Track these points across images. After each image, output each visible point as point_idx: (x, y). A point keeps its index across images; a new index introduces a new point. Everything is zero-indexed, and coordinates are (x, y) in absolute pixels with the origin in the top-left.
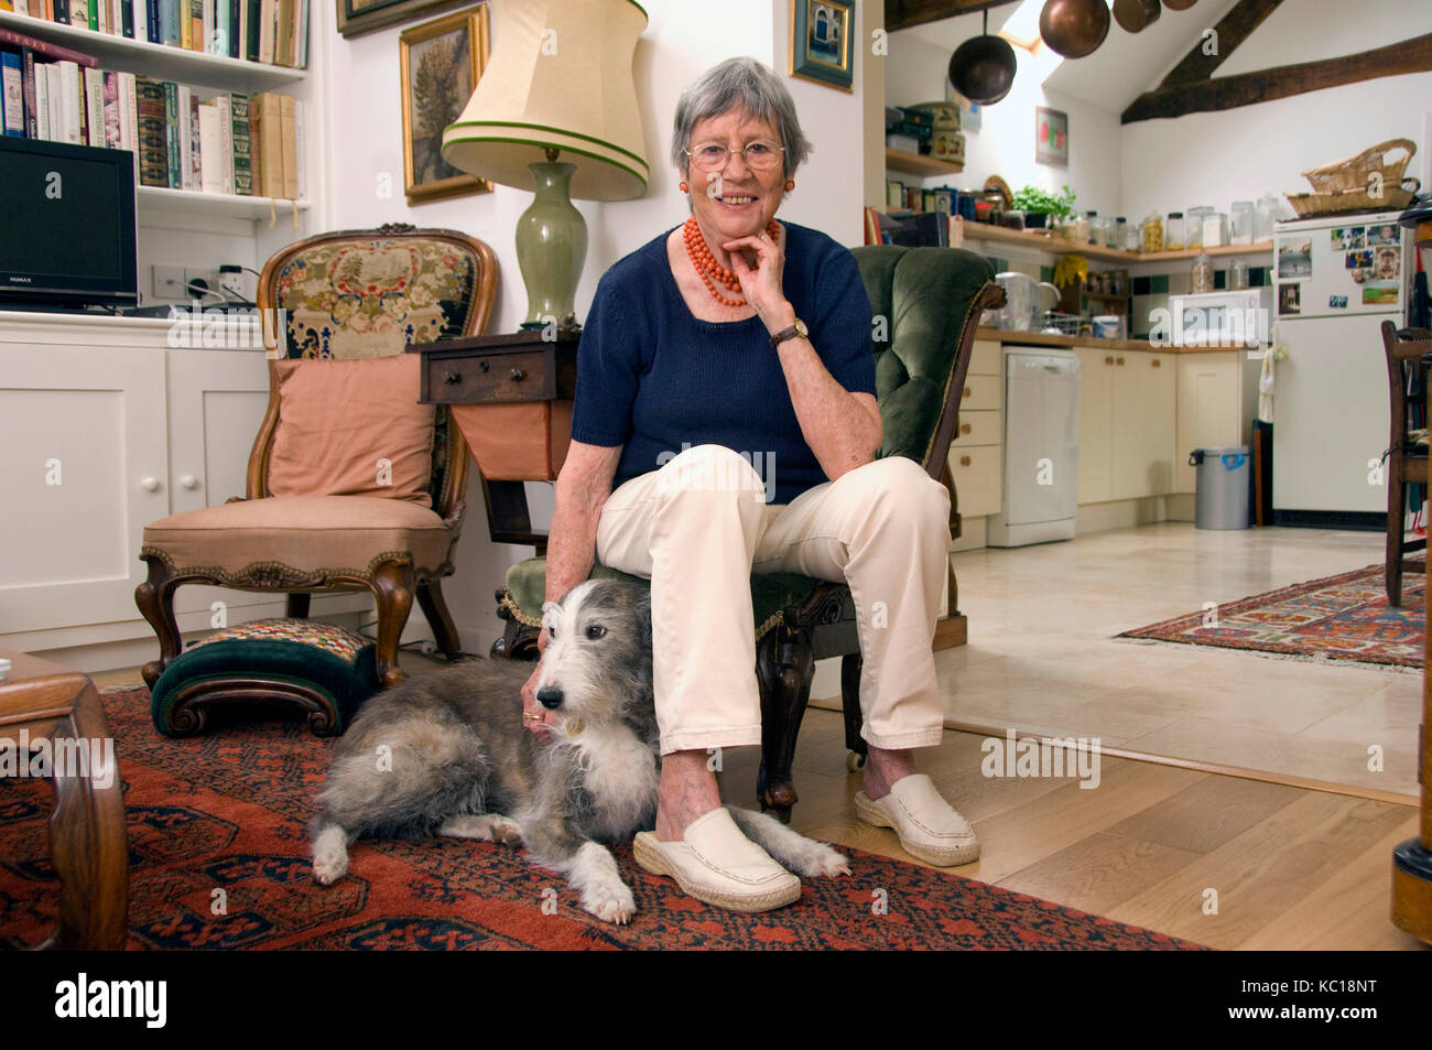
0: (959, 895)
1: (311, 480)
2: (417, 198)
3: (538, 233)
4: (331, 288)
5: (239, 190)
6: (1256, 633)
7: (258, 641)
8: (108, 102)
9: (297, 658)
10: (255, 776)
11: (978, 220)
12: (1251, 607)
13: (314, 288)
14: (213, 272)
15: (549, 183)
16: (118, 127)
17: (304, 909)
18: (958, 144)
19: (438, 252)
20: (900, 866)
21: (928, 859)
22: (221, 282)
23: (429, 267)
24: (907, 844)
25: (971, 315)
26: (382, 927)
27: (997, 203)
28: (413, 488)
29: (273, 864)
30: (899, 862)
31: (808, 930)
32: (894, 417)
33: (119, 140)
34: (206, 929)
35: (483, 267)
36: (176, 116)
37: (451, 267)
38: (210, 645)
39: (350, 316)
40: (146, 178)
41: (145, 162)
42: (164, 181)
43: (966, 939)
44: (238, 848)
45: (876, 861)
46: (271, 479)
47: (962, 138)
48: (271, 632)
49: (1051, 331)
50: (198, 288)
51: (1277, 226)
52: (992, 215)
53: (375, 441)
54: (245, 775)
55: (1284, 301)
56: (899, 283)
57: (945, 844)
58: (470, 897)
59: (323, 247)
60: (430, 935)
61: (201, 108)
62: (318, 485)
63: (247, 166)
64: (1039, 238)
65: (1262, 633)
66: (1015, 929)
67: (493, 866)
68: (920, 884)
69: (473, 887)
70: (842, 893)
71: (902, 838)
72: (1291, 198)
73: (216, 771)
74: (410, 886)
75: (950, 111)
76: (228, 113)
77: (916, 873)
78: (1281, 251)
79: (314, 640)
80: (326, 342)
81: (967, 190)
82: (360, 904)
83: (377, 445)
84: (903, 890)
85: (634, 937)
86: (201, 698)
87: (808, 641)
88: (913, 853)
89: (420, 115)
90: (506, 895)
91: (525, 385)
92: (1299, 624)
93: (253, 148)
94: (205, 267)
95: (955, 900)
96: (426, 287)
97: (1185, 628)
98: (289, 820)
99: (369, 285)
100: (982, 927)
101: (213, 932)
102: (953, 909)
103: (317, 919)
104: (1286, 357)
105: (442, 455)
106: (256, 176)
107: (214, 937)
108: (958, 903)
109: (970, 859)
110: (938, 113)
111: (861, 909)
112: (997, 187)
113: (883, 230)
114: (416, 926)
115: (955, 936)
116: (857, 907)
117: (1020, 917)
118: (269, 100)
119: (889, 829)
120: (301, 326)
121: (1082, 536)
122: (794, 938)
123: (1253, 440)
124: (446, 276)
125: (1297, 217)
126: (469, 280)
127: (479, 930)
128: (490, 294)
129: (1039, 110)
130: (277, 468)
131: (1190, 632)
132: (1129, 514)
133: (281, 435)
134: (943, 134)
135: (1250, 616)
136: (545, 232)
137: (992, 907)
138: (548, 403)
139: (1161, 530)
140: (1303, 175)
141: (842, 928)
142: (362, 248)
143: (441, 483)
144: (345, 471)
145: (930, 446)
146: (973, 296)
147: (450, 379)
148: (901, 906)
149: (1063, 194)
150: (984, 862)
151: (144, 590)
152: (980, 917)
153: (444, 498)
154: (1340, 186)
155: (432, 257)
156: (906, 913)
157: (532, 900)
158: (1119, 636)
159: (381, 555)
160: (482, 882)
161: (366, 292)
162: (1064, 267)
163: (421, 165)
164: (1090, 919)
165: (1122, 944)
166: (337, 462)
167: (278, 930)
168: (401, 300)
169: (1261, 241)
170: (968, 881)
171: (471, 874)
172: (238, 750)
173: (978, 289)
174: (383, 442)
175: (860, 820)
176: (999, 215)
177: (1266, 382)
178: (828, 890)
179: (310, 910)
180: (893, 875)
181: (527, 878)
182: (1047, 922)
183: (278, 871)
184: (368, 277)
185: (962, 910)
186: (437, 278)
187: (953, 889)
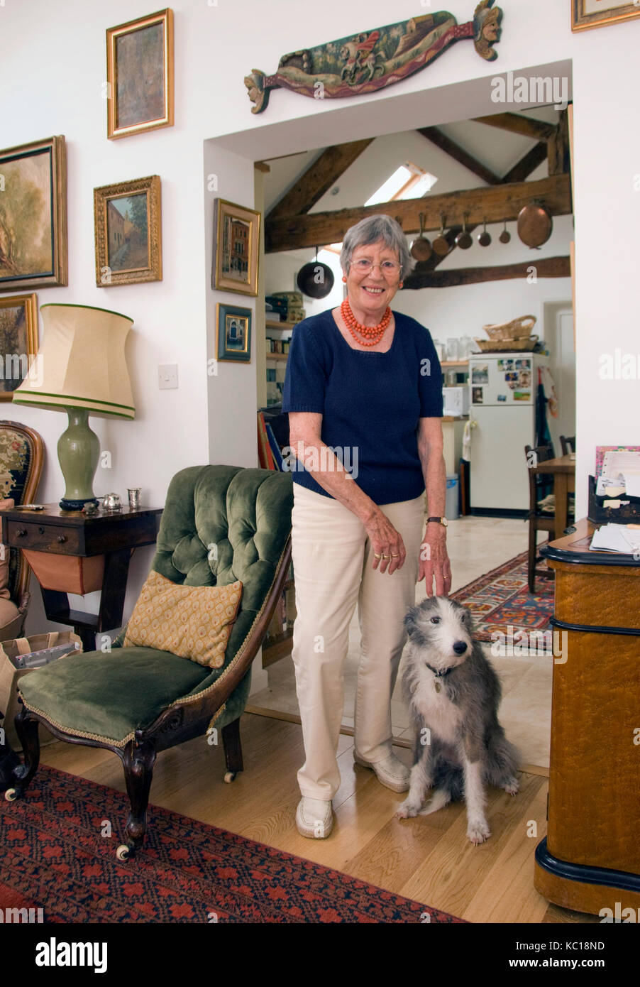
0: (326, 886)
3: (70, 447)
15: (77, 420)
18: (301, 314)
19: (8, 438)
23: (3, 449)
35: (36, 447)
37: (16, 449)
45: (281, 860)
47: (304, 311)
51: (471, 356)
55: (474, 396)
66: (356, 913)
68: (306, 877)
70: (265, 890)
72: (477, 342)
75: (296, 297)
77: (303, 866)
78: (472, 368)
84: (296, 883)
91: (66, 544)
92: (486, 612)
95: (324, 891)
96: (2, 462)
100: (339, 914)
102: (324, 899)
104: (476, 427)
108: (326, 893)
110: (291, 298)
117: (358, 902)
123: (459, 470)
124: (14, 455)
125: (481, 352)
126: (27, 456)
128: (40, 465)
134: (294, 309)
136: (74, 446)
137: (342, 894)
138: (80, 556)
140: (483, 329)
143: (15, 580)
147: (21, 533)
148: (297, 900)
152: (338, 904)
153: (16, 589)
155: (5, 442)
160: (65, 905)
164: (394, 899)
169: (463, 359)
177: (466, 439)
178: (257, 888)
180: (291, 870)
181: (91, 897)
182: (372, 905)
185: (329, 900)
186: (8, 456)
187: (322, 880)
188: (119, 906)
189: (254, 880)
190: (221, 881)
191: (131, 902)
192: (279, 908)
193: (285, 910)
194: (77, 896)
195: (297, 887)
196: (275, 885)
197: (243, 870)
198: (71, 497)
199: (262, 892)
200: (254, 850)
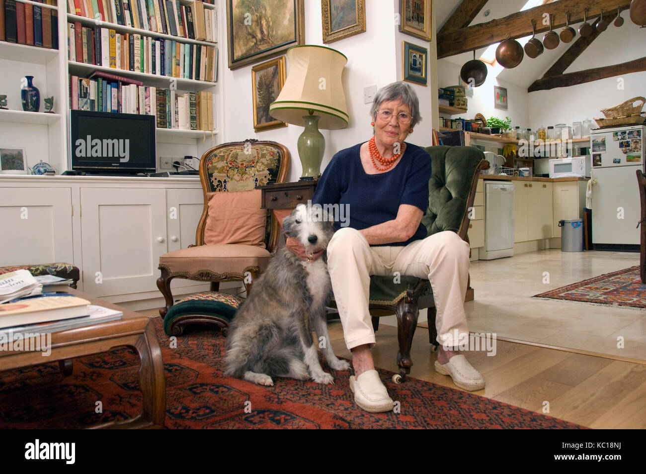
0: (478, 403)
1: (220, 238)
2: (258, 129)
3: (306, 143)
4: (226, 165)
5: (192, 128)
6: (589, 295)
7: (203, 300)
8: (146, 98)
9: (217, 307)
10: (203, 353)
11: (473, 131)
12: (586, 284)
13: (220, 165)
14: (182, 159)
15: (310, 124)
16: (149, 107)
17: (226, 405)
18: (464, 102)
19: (267, 150)
20: (454, 391)
21: (465, 388)
22: (185, 162)
23: (263, 156)
24: (456, 382)
25: (476, 172)
27: (480, 124)
28: (258, 242)
29: (213, 387)
30: (453, 389)
31: (420, 416)
32: (447, 214)
33: (150, 111)
34: (191, 412)
35: (284, 155)
36: (170, 101)
37: (272, 156)
38: (185, 302)
39: (234, 175)
40: (159, 125)
41: (159, 119)
42: (165, 126)
43: (482, 421)
44: (199, 381)
45: (444, 389)
46: (205, 238)
47: (466, 100)
48: (207, 297)
49: (503, 174)
50: (177, 165)
51: (591, 131)
52: (478, 129)
53: (244, 223)
54: (199, 352)
55: (595, 161)
56: (448, 160)
57: (472, 382)
58: (289, 402)
59: (224, 149)
60: (274, 417)
61: (178, 98)
62: (222, 240)
63: (195, 119)
64: (496, 137)
65: (591, 295)
66: (501, 417)
67: (296, 390)
68: (462, 398)
69: (289, 398)
70: (432, 402)
71: (454, 380)
72: (596, 120)
73: (188, 350)
74: (265, 397)
75: (461, 89)
76: (188, 100)
77: (461, 394)
78: (593, 141)
79: (223, 300)
80: (225, 185)
81: (468, 119)
83: (245, 224)
84: (455, 400)
85: (352, 419)
86: (182, 322)
87: (416, 302)
88: (459, 386)
89: (259, 98)
90: (302, 401)
91: (302, 201)
92: (606, 291)
93: (197, 112)
94: (179, 157)
95: (477, 405)
96: (263, 163)
97: (560, 293)
98: (217, 370)
99: (241, 163)
100: (488, 416)
101: (193, 413)
102: (476, 409)
103: (231, 409)
104: (596, 183)
105: (269, 227)
106: (198, 122)
107: (194, 415)
108: (478, 407)
109: (481, 388)
110: (457, 90)
111: (440, 408)
112: (480, 118)
113: (439, 138)
114: (269, 413)
115: (478, 420)
116: (438, 408)
117: (503, 412)
118: (203, 94)
119: (449, 376)
120: (216, 179)
121: (516, 255)
122: (415, 420)
123: (584, 216)
124: (270, 159)
125: (599, 128)
126: (279, 160)
127: (292, 415)
128: (287, 165)
129: (495, 87)
130: (207, 234)
131: (562, 294)
132: (535, 246)
133: (208, 221)
134: (459, 98)
135: (586, 288)
136: (309, 142)
137: (491, 407)
139: (547, 252)
140: (601, 111)
141: (433, 416)
142: (238, 149)
143: (269, 239)
144: (233, 235)
145: (461, 224)
146: (477, 165)
147: (273, 199)
148: (455, 407)
149: (506, 120)
150: (487, 390)
151: (160, 280)
152: (487, 412)
153: (270, 244)
154: (616, 115)
155: (265, 152)
156: (458, 410)
157: (312, 403)
158: (534, 296)
159: (248, 267)
160: (292, 396)
161: (240, 166)
162: (507, 149)
163: (260, 117)
164: (531, 413)
165: (544, 423)
166: (230, 231)
167: (217, 413)
168: (253, 168)
169: (585, 137)
170: (481, 397)
171: (288, 393)
172: (196, 342)
173: (479, 162)
174: (248, 223)
176: (481, 129)
177: (588, 193)
178: (426, 400)
179: (228, 406)
180: (451, 395)
181: (309, 394)
182: (513, 414)
183: (215, 390)
184: (241, 160)
185: (480, 409)
186: (267, 160)
187: (475, 401)
188: (327, 400)
189: (423, 397)
190: (399, 395)
191: (335, 399)
192: (442, 410)
193: (446, 411)
194: (300, 393)
195: (455, 402)
196: (439, 400)
197: (415, 392)
198: (306, 175)
199: (429, 402)
200: (424, 384)
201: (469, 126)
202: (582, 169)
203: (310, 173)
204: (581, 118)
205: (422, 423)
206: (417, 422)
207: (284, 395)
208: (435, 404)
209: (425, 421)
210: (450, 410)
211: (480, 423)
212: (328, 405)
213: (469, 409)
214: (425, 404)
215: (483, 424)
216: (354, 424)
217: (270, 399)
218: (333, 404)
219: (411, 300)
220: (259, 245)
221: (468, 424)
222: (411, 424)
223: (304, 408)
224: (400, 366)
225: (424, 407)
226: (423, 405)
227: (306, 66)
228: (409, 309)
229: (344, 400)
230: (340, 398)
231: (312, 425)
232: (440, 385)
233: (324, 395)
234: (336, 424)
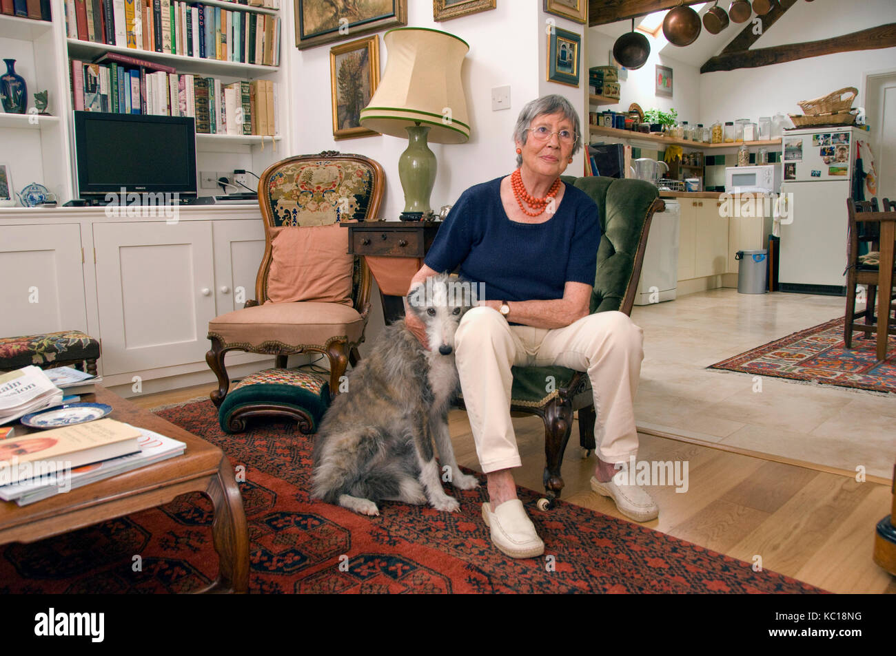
0: (652, 542)
1: (290, 291)
2: (339, 137)
3: (411, 163)
4: (296, 188)
5: (245, 132)
6: (779, 366)
7: (271, 385)
8: (180, 91)
9: (292, 394)
10: (277, 461)
11: (626, 129)
12: (775, 348)
13: (288, 188)
14: (230, 173)
15: (417, 138)
16: (185, 103)
18: (616, 88)
19: (353, 168)
20: (619, 522)
21: (632, 517)
22: (235, 179)
23: (348, 176)
24: (620, 508)
25: (648, 217)
26: (362, 560)
27: (636, 119)
28: (344, 296)
29: (298, 519)
30: (618, 520)
31: (579, 564)
33: (185, 110)
34: (275, 559)
35: (377, 175)
36: (213, 95)
37: (360, 177)
38: (247, 386)
39: (307, 203)
40: (199, 129)
41: (199, 121)
42: (208, 130)
43: (660, 571)
44: (279, 508)
45: (606, 520)
46: (269, 290)
47: (619, 85)
48: (277, 379)
49: (665, 188)
50: (223, 182)
51: (784, 132)
52: (633, 125)
53: (323, 271)
54: (272, 460)
55: (787, 172)
56: (610, 200)
57: (642, 510)
58: (404, 542)
59: (292, 165)
60: (388, 566)
61: (226, 90)
62: (293, 295)
63: (251, 124)
64: (657, 137)
65: (783, 366)
66: (683, 563)
67: (411, 521)
68: (632, 534)
69: (403, 535)
70: (593, 540)
71: (618, 505)
72: (791, 117)
73: (256, 457)
74: (371, 534)
75: (612, 71)
76: (239, 91)
77: (628, 527)
78: (786, 145)
79: (299, 384)
80: (295, 217)
81: (620, 112)
82: (348, 545)
83: (324, 274)
84: (621, 537)
85: (491, 569)
86: (244, 414)
87: (571, 405)
88: (624, 514)
89: (341, 92)
90: (421, 540)
91: (406, 248)
92: (801, 359)
93: (252, 109)
94: (226, 171)
95: (650, 545)
96: (347, 187)
97: (742, 363)
98: (300, 490)
99: (317, 186)
100: (667, 563)
101: (278, 561)
102: (650, 551)
103: (328, 554)
105: (357, 277)
106: (253, 124)
107: (280, 564)
108: (653, 547)
109: (653, 517)
110: (607, 72)
112: (636, 110)
113: (590, 155)
114: (379, 560)
115: (655, 569)
116: (602, 550)
117: (685, 556)
118: (260, 84)
119: (610, 498)
120: (282, 208)
121: (680, 297)
122: (572, 570)
123: (769, 246)
124: (358, 181)
125: (795, 127)
126: (370, 183)
127: (411, 563)
128: (381, 191)
129: (657, 67)
130: (272, 286)
131: (745, 365)
132: (702, 286)
133: (273, 267)
134: (609, 83)
135: (774, 354)
136: (414, 163)
137: (669, 549)
138: (419, 259)
139: (719, 294)
140: (798, 105)
141: (595, 562)
142: (313, 166)
143: (357, 292)
144: (308, 287)
146: (649, 206)
147: (365, 242)
148: (624, 549)
149: (670, 113)
150: (661, 519)
151: (210, 354)
152: (665, 556)
153: (358, 300)
154: (818, 112)
155: (350, 171)
156: (627, 554)
157: (434, 544)
158: (708, 367)
159: (332, 338)
160: (407, 532)
161: (315, 190)
162: (670, 152)
163: (342, 119)
164: (722, 557)
165: (739, 574)
166: (303, 282)
167: (310, 560)
168: (334, 194)
169: (775, 138)
170: (655, 532)
171: (400, 526)
172: (264, 442)
173: (651, 203)
174: (328, 272)
175: (593, 491)
176: (637, 125)
178: (584, 538)
179: (323, 549)
180: (617, 529)
181: (430, 529)
182: (699, 559)
183: (302, 523)
184: (316, 182)
185: (655, 552)
186: (353, 183)
187: (648, 538)
188: (454, 537)
189: (580, 532)
190: (549, 530)
191: (465, 536)
192: (607, 553)
193: (613, 555)
194: (417, 528)
195: (622, 540)
196: (602, 537)
197: (569, 524)
198: (411, 210)
199: (589, 541)
200: (579, 512)
201: (621, 121)
202: (769, 182)
203: (416, 207)
204: (770, 113)
205: (583, 574)
206: (576, 572)
207: (396, 530)
208: (597, 544)
209: (588, 572)
210: (617, 553)
211: (657, 573)
212: (456, 547)
213: (641, 551)
214: (583, 543)
215: (662, 575)
216: (496, 578)
217: (378, 538)
218: (462, 545)
219: (563, 402)
220: (343, 302)
221: (642, 576)
222: (569, 576)
223: (426, 552)
224: (547, 488)
225: (583, 549)
226: (582, 545)
227: (413, 57)
228: (561, 414)
229: (476, 538)
230: (471, 535)
231: (439, 578)
232: (599, 513)
233: (450, 530)
234: (472, 578)
